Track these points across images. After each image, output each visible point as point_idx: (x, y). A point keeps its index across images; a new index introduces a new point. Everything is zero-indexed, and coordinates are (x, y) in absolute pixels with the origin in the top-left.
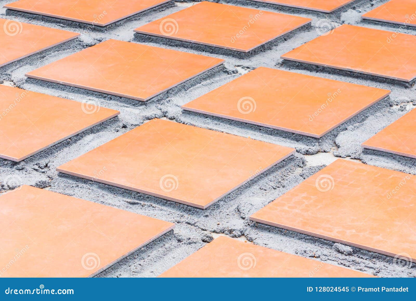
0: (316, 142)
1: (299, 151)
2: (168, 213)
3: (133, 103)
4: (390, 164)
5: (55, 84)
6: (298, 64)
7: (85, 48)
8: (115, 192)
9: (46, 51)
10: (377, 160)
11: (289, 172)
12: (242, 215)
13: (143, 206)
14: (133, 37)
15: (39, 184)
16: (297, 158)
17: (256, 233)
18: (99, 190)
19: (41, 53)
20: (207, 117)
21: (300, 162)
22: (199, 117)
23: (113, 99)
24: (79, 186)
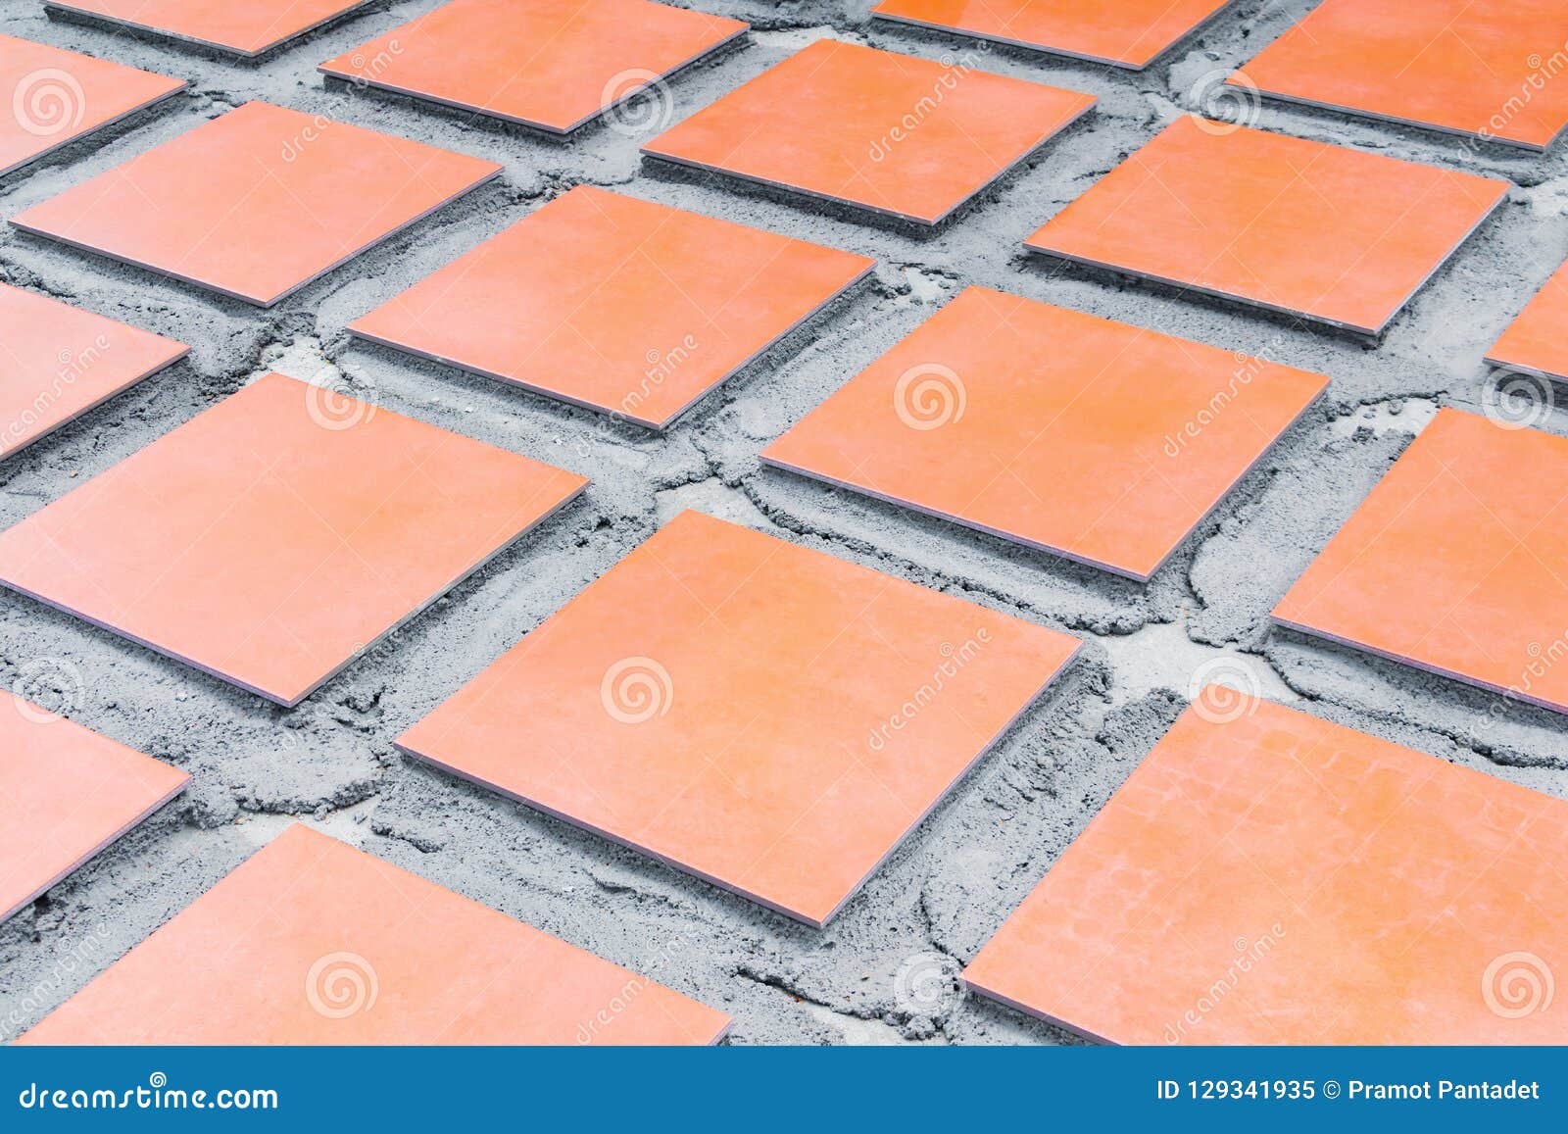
0: (1137, 593)
1: (1091, 625)
2: (716, 931)
3: (630, 433)
4: (1354, 685)
5: (423, 361)
6: (1071, 267)
7: (516, 204)
8: (561, 834)
9: (411, 228)
10: (1316, 664)
11: (1067, 716)
12: (935, 935)
13: (641, 900)
14: (639, 165)
15: (345, 794)
16: (1087, 661)
17: (980, 1030)
18: (517, 825)
19: (396, 238)
20: (829, 490)
21: (1095, 677)
22: (809, 488)
23: (575, 414)
24: (461, 805)
